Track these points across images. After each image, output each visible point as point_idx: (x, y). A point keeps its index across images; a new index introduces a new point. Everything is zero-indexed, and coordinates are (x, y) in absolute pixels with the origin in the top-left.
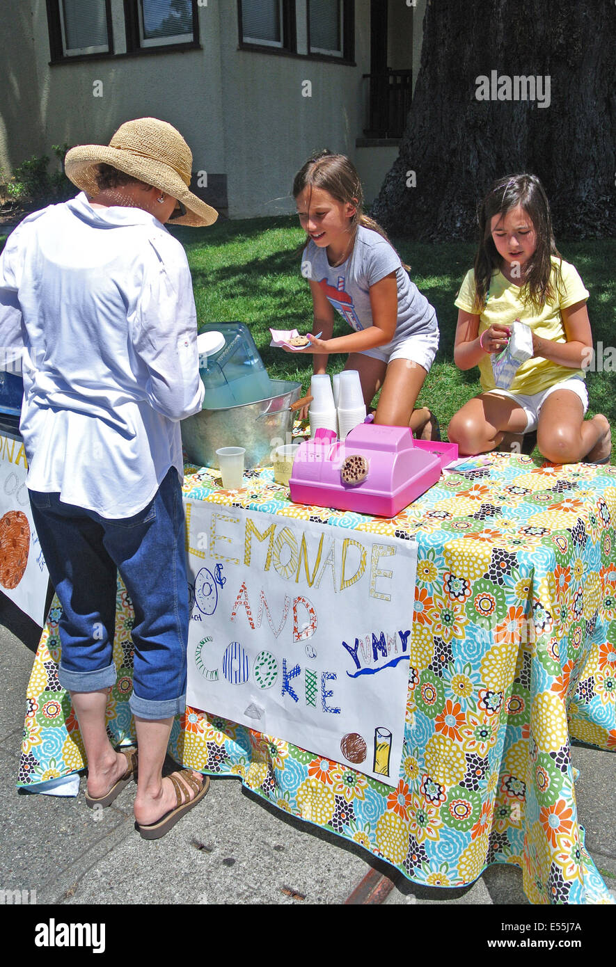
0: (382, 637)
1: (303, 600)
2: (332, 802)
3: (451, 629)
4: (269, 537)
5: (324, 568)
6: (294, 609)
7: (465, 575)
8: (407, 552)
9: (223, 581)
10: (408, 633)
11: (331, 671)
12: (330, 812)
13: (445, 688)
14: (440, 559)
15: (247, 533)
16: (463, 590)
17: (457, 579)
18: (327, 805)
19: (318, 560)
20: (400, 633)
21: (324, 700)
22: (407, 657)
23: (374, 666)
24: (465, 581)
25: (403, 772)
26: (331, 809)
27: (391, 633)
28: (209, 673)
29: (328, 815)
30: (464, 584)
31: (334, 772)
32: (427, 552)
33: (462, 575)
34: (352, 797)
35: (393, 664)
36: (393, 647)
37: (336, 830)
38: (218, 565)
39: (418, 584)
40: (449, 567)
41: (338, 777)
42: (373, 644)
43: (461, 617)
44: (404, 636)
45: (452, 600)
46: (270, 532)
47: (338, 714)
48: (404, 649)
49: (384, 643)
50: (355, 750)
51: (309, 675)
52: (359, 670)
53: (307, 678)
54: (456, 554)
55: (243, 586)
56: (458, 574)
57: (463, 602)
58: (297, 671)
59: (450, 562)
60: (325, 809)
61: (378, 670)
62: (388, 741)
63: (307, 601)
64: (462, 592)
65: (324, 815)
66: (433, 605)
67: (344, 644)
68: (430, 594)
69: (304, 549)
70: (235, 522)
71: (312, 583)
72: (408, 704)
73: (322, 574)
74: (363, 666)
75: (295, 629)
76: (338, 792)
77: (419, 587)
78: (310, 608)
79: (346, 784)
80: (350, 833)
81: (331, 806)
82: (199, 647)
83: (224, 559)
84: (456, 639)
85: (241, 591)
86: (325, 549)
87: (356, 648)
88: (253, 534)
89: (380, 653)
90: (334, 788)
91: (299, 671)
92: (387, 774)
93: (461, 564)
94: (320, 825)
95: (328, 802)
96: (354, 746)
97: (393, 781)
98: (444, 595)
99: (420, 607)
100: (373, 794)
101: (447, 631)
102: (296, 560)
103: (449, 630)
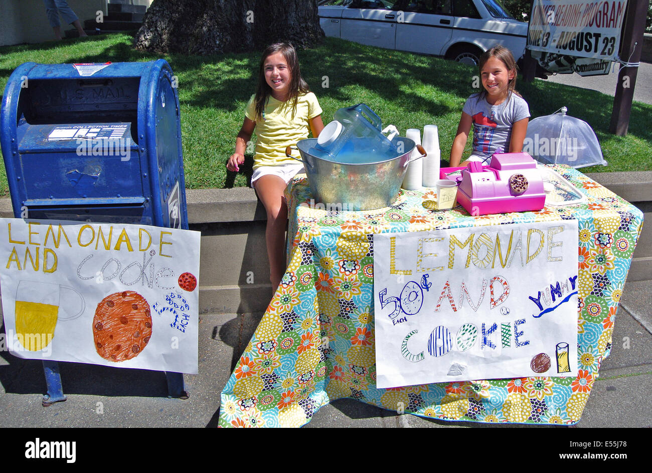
0: (558, 285)
1: (498, 278)
2: (528, 404)
3: (604, 265)
4: (469, 244)
5: (514, 253)
6: (491, 287)
7: (609, 231)
8: (572, 228)
9: (429, 286)
10: (575, 277)
11: (521, 319)
12: (529, 412)
13: (607, 301)
14: (592, 226)
15: (451, 246)
16: (609, 240)
17: (604, 235)
18: (526, 407)
19: (509, 249)
20: (570, 279)
21: (517, 340)
22: (576, 293)
23: (553, 305)
24: (609, 235)
25: (580, 365)
26: (529, 409)
27: (564, 280)
28: (415, 357)
29: (527, 414)
30: (608, 237)
31: (527, 384)
32: (584, 224)
33: (607, 232)
34: (543, 396)
35: (566, 300)
36: (565, 289)
37: (536, 421)
38: (424, 276)
39: (580, 245)
40: (597, 229)
41: (531, 386)
42: (552, 292)
43: (610, 256)
44: (573, 280)
45: (603, 248)
46: (470, 240)
47: (528, 345)
48: (574, 288)
49: (559, 289)
50: (542, 364)
51: (504, 327)
52: (542, 311)
53: (502, 330)
54: (602, 220)
55: (447, 284)
56: (604, 231)
57: (610, 247)
58: (495, 327)
59: (598, 226)
60: (525, 411)
61: (556, 307)
62: (566, 350)
63: (501, 278)
64: (608, 242)
65: (525, 415)
66: (590, 255)
67: (530, 298)
68: (588, 249)
69: (498, 244)
70: (440, 241)
71: (505, 265)
72: (578, 322)
73: (513, 257)
74: (545, 308)
75: (492, 300)
76: (532, 397)
77: (581, 247)
78: (503, 282)
79: (537, 389)
80: (546, 420)
81: (528, 407)
82: (405, 341)
83: (431, 270)
84: (610, 271)
85: (445, 288)
86: (514, 240)
87: (539, 298)
88: (456, 245)
89: (556, 296)
90: (529, 394)
91: (496, 327)
92: (568, 370)
93: (605, 225)
94: (523, 422)
95: (526, 405)
96: (541, 362)
97: (574, 373)
98: (596, 247)
99: (582, 259)
100: (559, 388)
101: (601, 268)
102: (492, 254)
103: (603, 267)
